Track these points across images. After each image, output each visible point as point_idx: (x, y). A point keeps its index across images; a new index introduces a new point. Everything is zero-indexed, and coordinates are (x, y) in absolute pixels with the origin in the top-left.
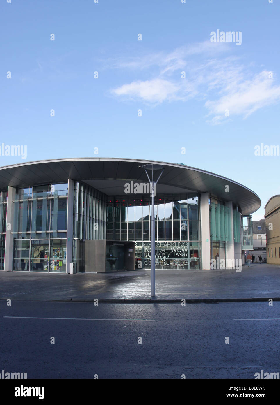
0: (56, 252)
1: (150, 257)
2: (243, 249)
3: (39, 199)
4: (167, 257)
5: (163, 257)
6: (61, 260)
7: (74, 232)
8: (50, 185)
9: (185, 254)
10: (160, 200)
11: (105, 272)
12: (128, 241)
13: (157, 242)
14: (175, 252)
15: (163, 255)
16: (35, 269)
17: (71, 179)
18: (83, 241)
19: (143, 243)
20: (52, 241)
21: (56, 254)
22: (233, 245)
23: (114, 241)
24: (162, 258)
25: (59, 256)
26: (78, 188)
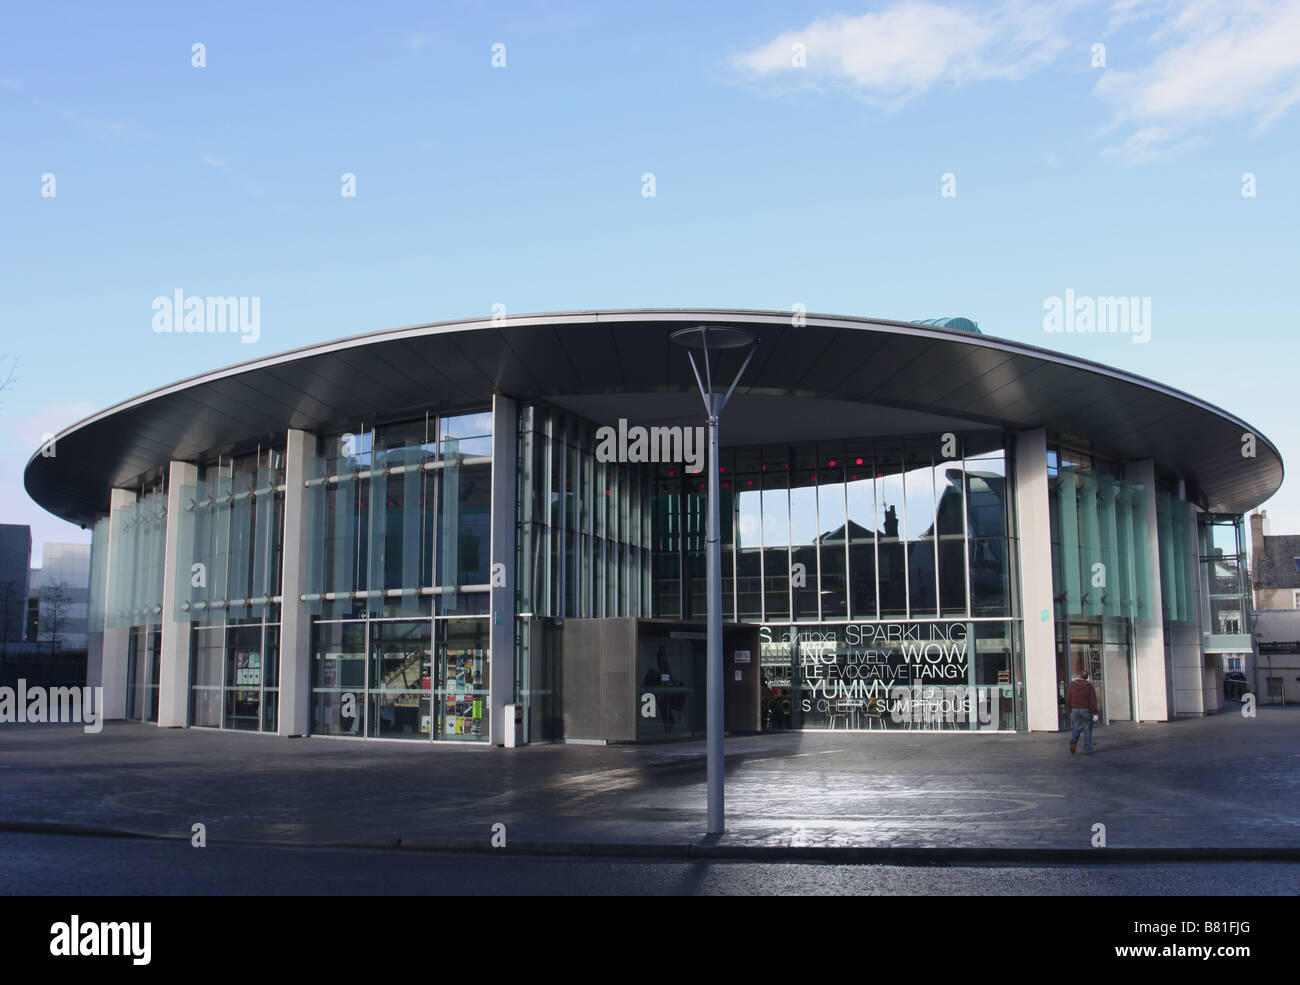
0: (463, 666)
1: (822, 684)
2: (1208, 647)
3: (394, 470)
4: (887, 684)
5: (871, 684)
6: (477, 697)
7: (522, 592)
8: (431, 418)
9: (958, 670)
10: (859, 462)
11: (634, 739)
12: (735, 621)
13: (847, 625)
14: (918, 661)
15: (869, 675)
16: (387, 729)
17: (504, 395)
18: (554, 624)
19: (793, 631)
20: (443, 623)
21: (460, 674)
22: (1160, 632)
23: (686, 622)
24: (869, 687)
25: (471, 682)
26: (530, 426)
